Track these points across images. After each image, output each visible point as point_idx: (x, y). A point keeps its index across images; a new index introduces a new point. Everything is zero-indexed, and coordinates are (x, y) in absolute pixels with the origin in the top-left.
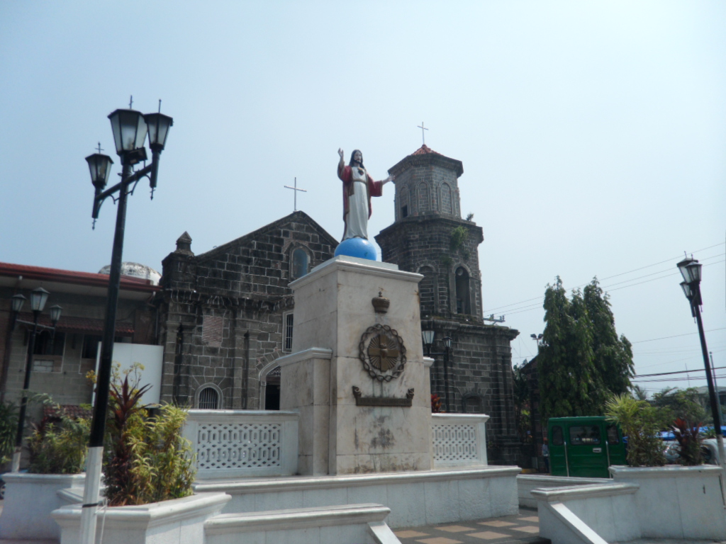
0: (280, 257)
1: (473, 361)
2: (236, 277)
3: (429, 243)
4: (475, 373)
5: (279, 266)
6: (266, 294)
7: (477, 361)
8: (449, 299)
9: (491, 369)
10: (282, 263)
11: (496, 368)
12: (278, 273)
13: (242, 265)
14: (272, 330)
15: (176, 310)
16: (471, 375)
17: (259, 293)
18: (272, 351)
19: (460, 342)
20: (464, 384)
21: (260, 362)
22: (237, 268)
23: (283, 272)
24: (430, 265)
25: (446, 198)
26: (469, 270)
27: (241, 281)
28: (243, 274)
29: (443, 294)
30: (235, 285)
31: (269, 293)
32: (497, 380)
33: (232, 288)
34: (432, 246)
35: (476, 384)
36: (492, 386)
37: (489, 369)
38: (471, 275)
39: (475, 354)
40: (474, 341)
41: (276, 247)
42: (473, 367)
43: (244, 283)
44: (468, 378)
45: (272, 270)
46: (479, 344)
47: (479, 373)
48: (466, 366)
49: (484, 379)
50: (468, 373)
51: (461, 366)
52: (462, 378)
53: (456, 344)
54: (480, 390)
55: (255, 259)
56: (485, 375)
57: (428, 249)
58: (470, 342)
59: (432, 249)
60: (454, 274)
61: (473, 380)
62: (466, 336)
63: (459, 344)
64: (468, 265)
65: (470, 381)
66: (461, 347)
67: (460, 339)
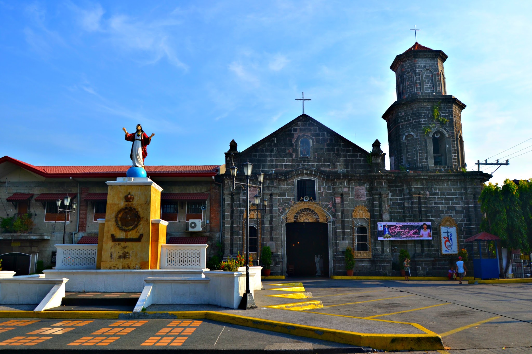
0: (292, 145)
1: (446, 199)
2: (265, 161)
3: (411, 117)
4: (449, 208)
5: (291, 151)
6: (284, 169)
7: (452, 199)
8: (427, 156)
9: (465, 204)
10: (293, 149)
11: (467, 203)
12: (291, 156)
13: (268, 154)
14: (288, 191)
15: (229, 185)
16: (445, 209)
17: (279, 169)
18: (289, 203)
19: (435, 186)
20: (439, 216)
21: (281, 210)
22: (266, 156)
23: (294, 154)
24: (412, 133)
25: (429, 81)
26: (445, 132)
27: (268, 164)
28: (269, 159)
29: (422, 153)
30: (264, 166)
31: (285, 168)
32: (469, 212)
33: (263, 168)
34: (414, 119)
36: (465, 216)
37: (462, 204)
38: (446, 135)
39: (449, 194)
40: (448, 185)
41: (289, 139)
42: (446, 204)
43: (269, 164)
44: (442, 212)
45: (286, 154)
46: (452, 187)
47: (454, 208)
48: (442, 203)
49: (457, 212)
50: (442, 208)
51: (435, 203)
52: (436, 212)
53: (432, 188)
55: (276, 149)
56: (458, 208)
57: (411, 122)
58: (445, 186)
59: (414, 121)
60: (431, 137)
61: (447, 212)
62: (440, 182)
63: (434, 188)
64: (445, 129)
65: (444, 214)
66: (436, 190)
67: (435, 184)
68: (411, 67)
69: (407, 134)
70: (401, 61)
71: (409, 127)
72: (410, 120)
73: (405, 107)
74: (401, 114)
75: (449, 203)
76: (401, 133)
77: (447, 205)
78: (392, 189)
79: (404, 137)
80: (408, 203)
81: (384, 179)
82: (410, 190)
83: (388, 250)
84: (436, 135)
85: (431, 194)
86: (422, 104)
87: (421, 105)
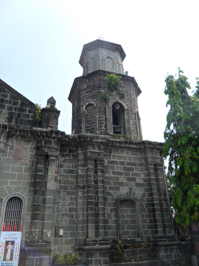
1: (126, 169)
3: (92, 89)
4: (129, 179)
7: (132, 170)
8: (106, 124)
9: (145, 176)
11: (149, 175)
16: (125, 181)
19: (113, 154)
20: (118, 189)
24: (92, 103)
26: (124, 105)
29: (101, 120)
32: (150, 185)
35: (131, 189)
36: (146, 190)
37: (143, 176)
38: (126, 108)
39: (128, 164)
40: (127, 154)
42: (126, 174)
44: (122, 184)
46: (132, 156)
47: (134, 180)
48: (120, 174)
49: (138, 185)
50: (122, 179)
51: (114, 173)
52: (115, 183)
53: (110, 155)
54: (134, 194)
56: (139, 181)
57: (92, 93)
58: (124, 154)
59: (94, 92)
60: (111, 107)
61: (127, 185)
62: (119, 150)
63: (113, 156)
64: (123, 102)
65: (124, 186)
66: (115, 158)
67: (114, 152)
68: (95, 54)
69: (87, 104)
71: (89, 97)
72: (91, 91)
73: (87, 81)
74: (83, 88)
75: (128, 174)
76: (82, 104)
77: (127, 176)
78: (64, 153)
79: (85, 107)
80: (82, 170)
82: (85, 154)
84: (117, 107)
85: (109, 162)
86: (103, 78)
87: (102, 78)
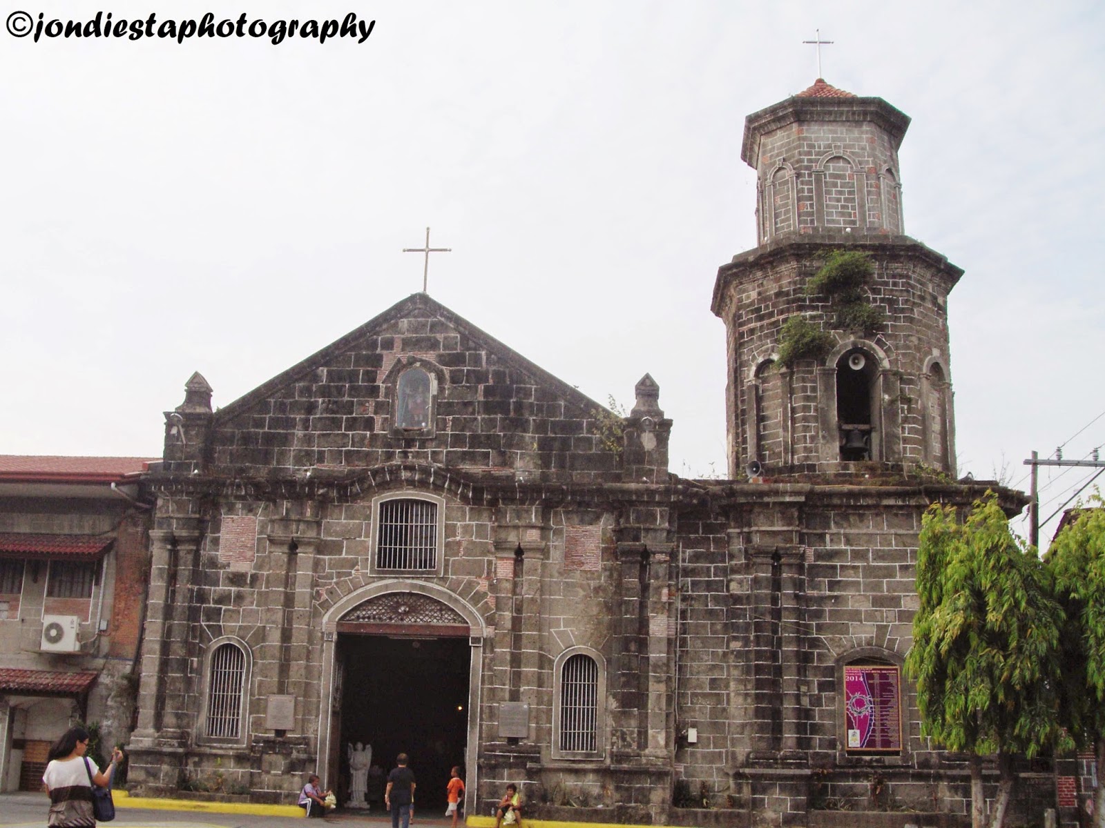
0: (374, 391)
1: (869, 571)
2: (285, 440)
3: (774, 305)
4: (878, 602)
5: (371, 409)
6: (342, 468)
7: (889, 573)
10: (377, 403)
12: (369, 424)
13: (298, 417)
14: (349, 535)
15: (167, 511)
16: (865, 607)
17: (327, 466)
18: (350, 574)
19: (834, 529)
20: (844, 630)
21: (325, 596)
22: (290, 424)
23: (378, 420)
24: (775, 357)
26: (881, 353)
27: (295, 447)
28: (299, 433)
30: (282, 454)
31: (348, 463)
33: (278, 463)
34: (781, 312)
35: (882, 630)
38: (886, 364)
39: (880, 556)
40: (878, 525)
41: (366, 373)
42: (869, 587)
43: (300, 451)
44: (856, 615)
45: (355, 419)
46: (893, 531)
47: (895, 601)
49: (905, 616)
50: (857, 602)
51: (834, 585)
52: (835, 614)
53: (823, 535)
54: (892, 641)
55: (323, 402)
56: (909, 604)
57: (773, 320)
58: (868, 527)
59: (781, 317)
60: (834, 370)
61: (871, 616)
62: (854, 514)
63: (832, 534)
64: (879, 342)
65: (861, 621)
66: (839, 543)
67: (835, 523)
68: (787, 151)
69: (760, 360)
70: (762, 135)
71: (767, 336)
72: (771, 315)
73: (759, 274)
74: (748, 297)
75: (877, 586)
76: (746, 358)
77: (874, 591)
78: (692, 536)
79: (754, 368)
80: (740, 582)
81: (659, 504)
82: (748, 539)
83: (659, 739)
84: (855, 364)
85: (819, 556)
86: (808, 264)
87: (805, 266)
